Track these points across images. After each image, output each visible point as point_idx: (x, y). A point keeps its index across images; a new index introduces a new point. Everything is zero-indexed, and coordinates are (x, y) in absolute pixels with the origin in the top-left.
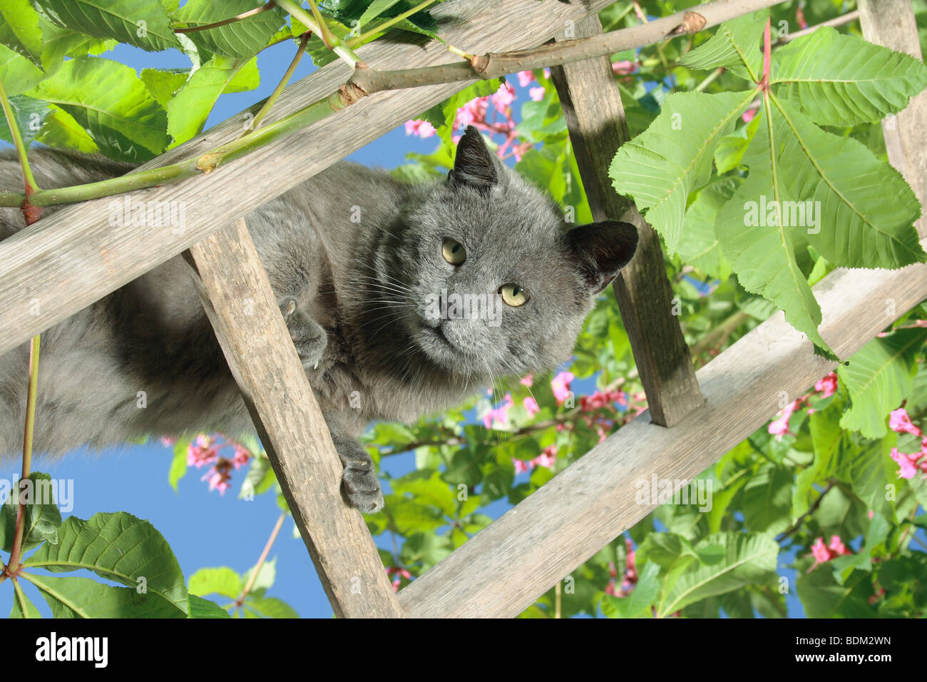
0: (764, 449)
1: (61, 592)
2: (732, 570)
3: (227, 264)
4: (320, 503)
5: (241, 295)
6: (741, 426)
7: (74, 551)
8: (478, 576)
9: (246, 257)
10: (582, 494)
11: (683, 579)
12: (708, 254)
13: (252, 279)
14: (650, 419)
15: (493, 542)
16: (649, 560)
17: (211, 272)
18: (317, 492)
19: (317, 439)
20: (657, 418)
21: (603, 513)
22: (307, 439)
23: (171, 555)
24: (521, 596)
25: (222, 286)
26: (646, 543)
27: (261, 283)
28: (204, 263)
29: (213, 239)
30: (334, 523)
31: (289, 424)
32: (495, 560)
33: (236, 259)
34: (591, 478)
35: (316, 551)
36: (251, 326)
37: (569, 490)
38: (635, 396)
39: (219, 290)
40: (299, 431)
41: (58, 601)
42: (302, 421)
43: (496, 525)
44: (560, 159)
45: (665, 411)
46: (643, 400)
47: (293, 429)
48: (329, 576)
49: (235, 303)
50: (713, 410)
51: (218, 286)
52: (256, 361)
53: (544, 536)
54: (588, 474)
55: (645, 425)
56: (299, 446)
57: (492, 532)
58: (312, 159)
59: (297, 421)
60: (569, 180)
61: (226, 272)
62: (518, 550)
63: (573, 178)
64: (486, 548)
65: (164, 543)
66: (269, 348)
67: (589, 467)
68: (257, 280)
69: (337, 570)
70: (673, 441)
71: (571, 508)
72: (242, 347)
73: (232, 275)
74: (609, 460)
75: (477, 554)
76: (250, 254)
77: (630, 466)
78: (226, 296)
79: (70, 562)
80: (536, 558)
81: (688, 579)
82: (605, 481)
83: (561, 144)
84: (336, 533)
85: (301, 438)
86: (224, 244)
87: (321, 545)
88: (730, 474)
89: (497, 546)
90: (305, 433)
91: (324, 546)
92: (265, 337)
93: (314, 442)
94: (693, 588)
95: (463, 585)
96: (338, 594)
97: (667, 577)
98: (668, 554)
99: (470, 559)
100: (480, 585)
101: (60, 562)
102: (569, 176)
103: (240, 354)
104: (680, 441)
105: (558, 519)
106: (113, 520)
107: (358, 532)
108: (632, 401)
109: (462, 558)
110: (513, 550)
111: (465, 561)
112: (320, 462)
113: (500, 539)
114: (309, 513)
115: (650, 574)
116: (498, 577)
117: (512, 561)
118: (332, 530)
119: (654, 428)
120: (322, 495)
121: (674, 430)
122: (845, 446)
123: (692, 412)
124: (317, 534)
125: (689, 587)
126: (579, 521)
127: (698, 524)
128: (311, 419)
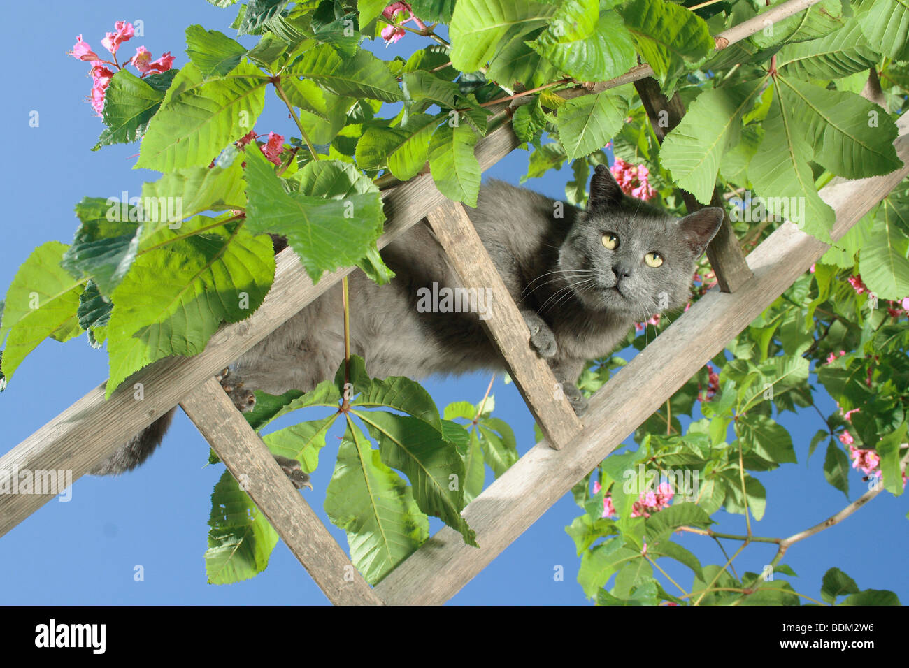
0: (791, 297)
1: (373, 420)
2: (781, 381)
3: (450, 223)
4: (522, 361)
5: (460, 241)
6: (778, 287)
7: (378, 397)
8: (623, 395)
9: (460, 217)
10: (681, 339)
11: (750, 390)
12: (740, 174)
13: (466, 230)
14: (720, 289)
15: (630, 374)
16: (729, 379)
17: (441, 229)
18: (519, 354)
19: (516, 323)
20: (724, 288)
21: (696, 350)
22: (509, 323)
23: (431, 401)
24: (650, 404)
25: (448, 237)
26: (726, 368)
27: (471, 232)
28: (436, 224)
29: (439, 209)
30: (532, 372)
31: (498, 315)
32: (633, 385)
33: (454, 219)
34: (686, 329)
35: (523, 390)
36: (468, 259)
37: (673, 338)
38: (706, 276)
39: (447, 240)
40: (505, 319)
41: (372, 425)
42: (505, 312)
43: (630, 364)
44: (643, 128)
45: (728, 284)
46: (713, 277)
47: (501, 318)
48: (532, 403)
49: (457, 246)
50: (758, 279)
51: (446, 237)
52: (474, 279)
53: (661, 367)
54: (684, 327)
55: (717, 293)
56: (505, 328)
57: (629, 368)
58: (493, 154)
59: (502, 313)
60: (650, 141)
61: (450, 228)
62: (646, 377)
63: (652, 139)
64: (626, 378)
65: (427, 395)
66: (480, 271)
67: (684, 323)
68: (469, 231)
69: (537, 399)
70: (736, 302)
71: (676, 349)
72: (464, 272)
73: (453, 230)
74: (697, 317)
75: (622, 382)
76: (463, 216)
77: (710, 320)
78: (451, 243)
79: (376, 403)
80: (657, 380)
81: (752, 390)
82: (696, 330)
83: (642, 118)
84: (533, 377)
85: (506, 323)
86: (447, 212)
87: (526, 386)
88: (771, 318)
89: (633, 376)
90: (508, 320)
91: (528, 386)
92: (477, 265)
93: (514, 325)
94: (756, 395)
95: (614, 402)
96: (539, 414)
97: (740, 390)
98: (740, 373)
99: (617, 386)
100: (625, 401)
101: (371, 403)
102: (649, 138)
103: (463, 276)
104: (739, 301)
105: (669, 356)
106: (398, 380)
107: (547, 375)
108: (704, 279)
109: (612, 386)
110: (643, 377)
111: (614, 387)
112: (519, 336)
113: (634, 372)
114: (516, 367)
115: (730, 387)
116: (635, 395)
117: (643, 384)
118: (531, 375)
119: (722, 294)
120: (523, 356)
121: (736, 294)
122: (833, 283)
123: (745, 282)
124: (522, 379)
125: (754, 394)
126: (682, 356)
127: (753, 349)
128: (511, 311)
